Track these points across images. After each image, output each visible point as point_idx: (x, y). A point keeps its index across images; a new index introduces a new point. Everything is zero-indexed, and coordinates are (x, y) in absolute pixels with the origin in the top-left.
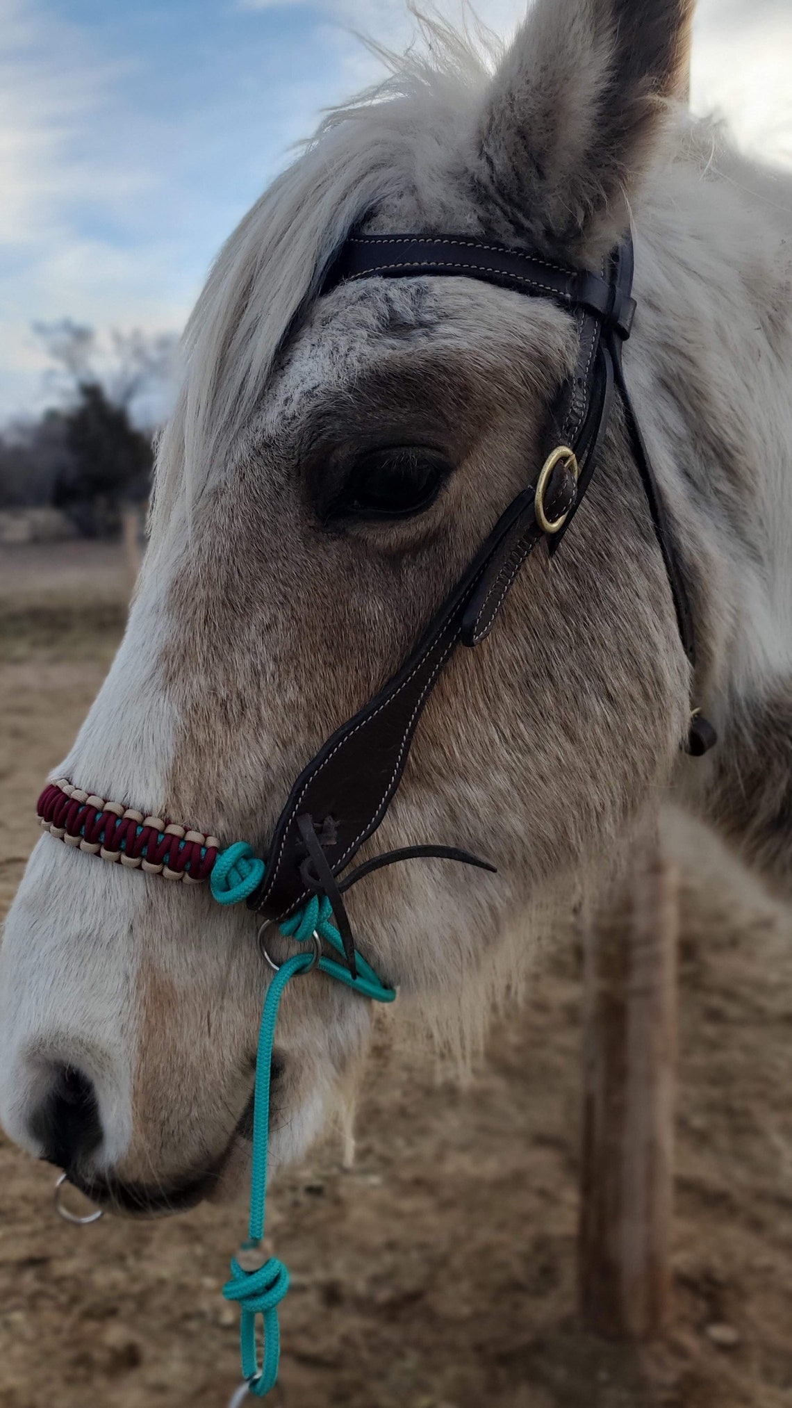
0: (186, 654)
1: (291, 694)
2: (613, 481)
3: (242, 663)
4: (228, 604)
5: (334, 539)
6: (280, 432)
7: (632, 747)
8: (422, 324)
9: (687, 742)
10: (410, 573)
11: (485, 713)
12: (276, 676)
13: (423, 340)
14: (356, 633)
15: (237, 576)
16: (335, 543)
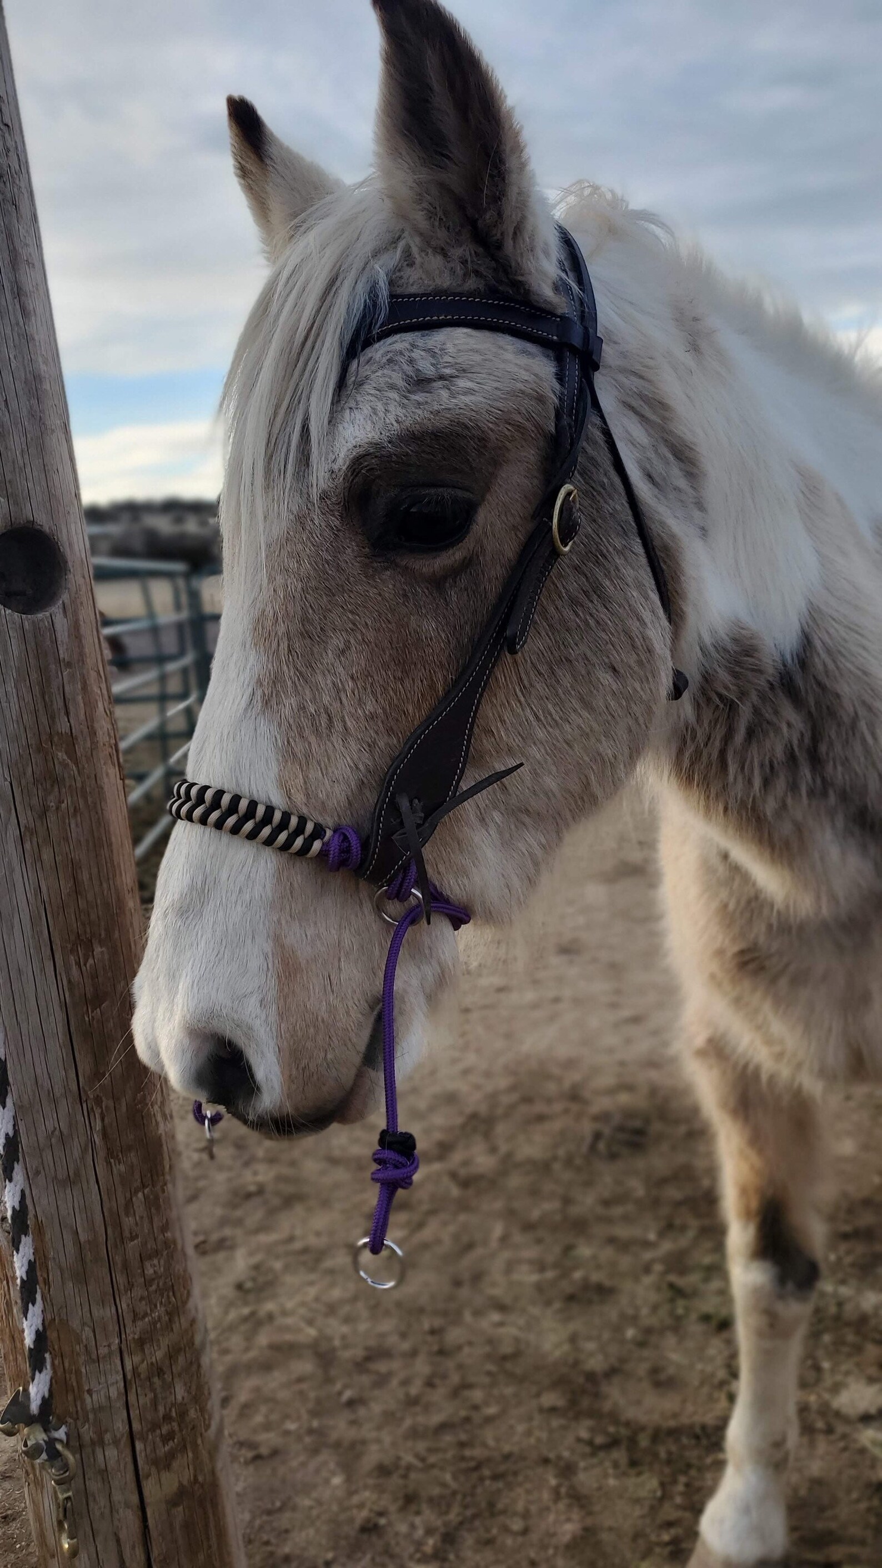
0: (276, 680)
1: (370, 706)
2: (599, 493)
3: (324, 682)
4: (306, 635)
5: (386, 569)
6: (332, 486)
7: (633, 705)
8: (442, 378)
9: (672, 689)
10: (453, 593)
11: (522, 699)
12: (356, 692)
13: (444, 394)
14: (416, 649)
15: (310, 611)
16: (388, 573)
